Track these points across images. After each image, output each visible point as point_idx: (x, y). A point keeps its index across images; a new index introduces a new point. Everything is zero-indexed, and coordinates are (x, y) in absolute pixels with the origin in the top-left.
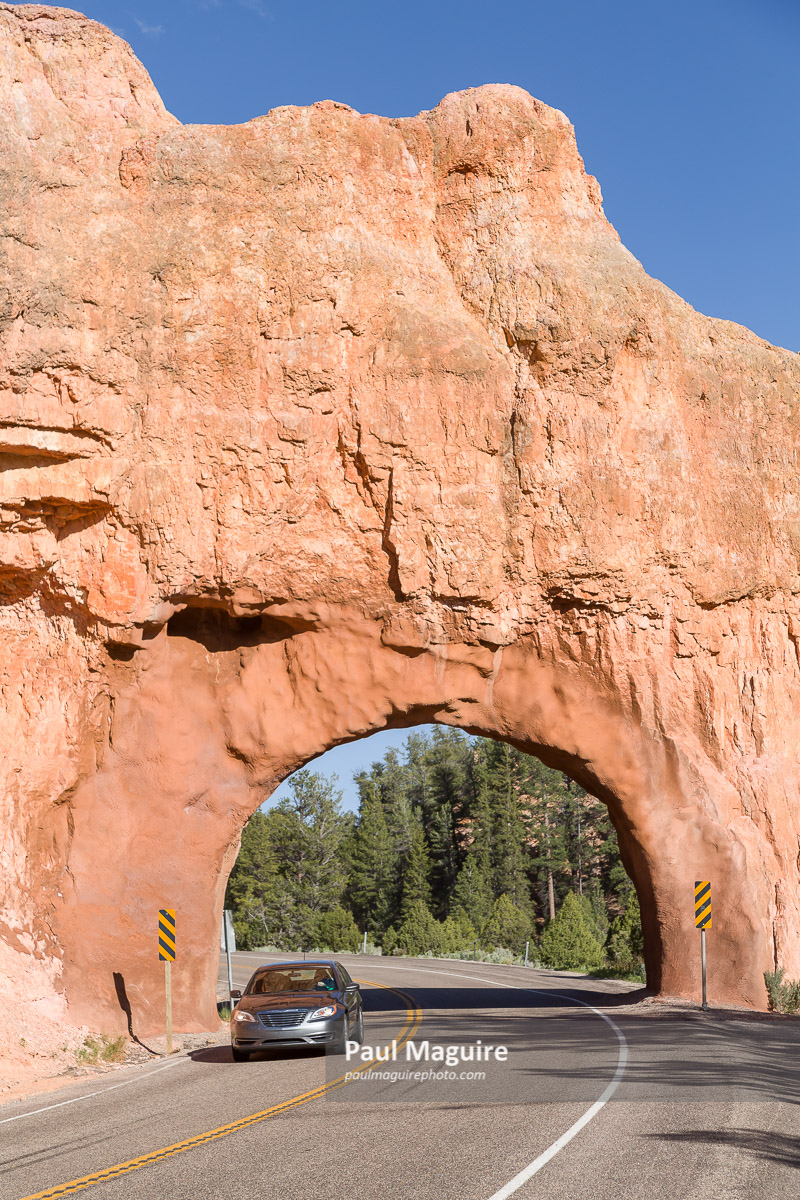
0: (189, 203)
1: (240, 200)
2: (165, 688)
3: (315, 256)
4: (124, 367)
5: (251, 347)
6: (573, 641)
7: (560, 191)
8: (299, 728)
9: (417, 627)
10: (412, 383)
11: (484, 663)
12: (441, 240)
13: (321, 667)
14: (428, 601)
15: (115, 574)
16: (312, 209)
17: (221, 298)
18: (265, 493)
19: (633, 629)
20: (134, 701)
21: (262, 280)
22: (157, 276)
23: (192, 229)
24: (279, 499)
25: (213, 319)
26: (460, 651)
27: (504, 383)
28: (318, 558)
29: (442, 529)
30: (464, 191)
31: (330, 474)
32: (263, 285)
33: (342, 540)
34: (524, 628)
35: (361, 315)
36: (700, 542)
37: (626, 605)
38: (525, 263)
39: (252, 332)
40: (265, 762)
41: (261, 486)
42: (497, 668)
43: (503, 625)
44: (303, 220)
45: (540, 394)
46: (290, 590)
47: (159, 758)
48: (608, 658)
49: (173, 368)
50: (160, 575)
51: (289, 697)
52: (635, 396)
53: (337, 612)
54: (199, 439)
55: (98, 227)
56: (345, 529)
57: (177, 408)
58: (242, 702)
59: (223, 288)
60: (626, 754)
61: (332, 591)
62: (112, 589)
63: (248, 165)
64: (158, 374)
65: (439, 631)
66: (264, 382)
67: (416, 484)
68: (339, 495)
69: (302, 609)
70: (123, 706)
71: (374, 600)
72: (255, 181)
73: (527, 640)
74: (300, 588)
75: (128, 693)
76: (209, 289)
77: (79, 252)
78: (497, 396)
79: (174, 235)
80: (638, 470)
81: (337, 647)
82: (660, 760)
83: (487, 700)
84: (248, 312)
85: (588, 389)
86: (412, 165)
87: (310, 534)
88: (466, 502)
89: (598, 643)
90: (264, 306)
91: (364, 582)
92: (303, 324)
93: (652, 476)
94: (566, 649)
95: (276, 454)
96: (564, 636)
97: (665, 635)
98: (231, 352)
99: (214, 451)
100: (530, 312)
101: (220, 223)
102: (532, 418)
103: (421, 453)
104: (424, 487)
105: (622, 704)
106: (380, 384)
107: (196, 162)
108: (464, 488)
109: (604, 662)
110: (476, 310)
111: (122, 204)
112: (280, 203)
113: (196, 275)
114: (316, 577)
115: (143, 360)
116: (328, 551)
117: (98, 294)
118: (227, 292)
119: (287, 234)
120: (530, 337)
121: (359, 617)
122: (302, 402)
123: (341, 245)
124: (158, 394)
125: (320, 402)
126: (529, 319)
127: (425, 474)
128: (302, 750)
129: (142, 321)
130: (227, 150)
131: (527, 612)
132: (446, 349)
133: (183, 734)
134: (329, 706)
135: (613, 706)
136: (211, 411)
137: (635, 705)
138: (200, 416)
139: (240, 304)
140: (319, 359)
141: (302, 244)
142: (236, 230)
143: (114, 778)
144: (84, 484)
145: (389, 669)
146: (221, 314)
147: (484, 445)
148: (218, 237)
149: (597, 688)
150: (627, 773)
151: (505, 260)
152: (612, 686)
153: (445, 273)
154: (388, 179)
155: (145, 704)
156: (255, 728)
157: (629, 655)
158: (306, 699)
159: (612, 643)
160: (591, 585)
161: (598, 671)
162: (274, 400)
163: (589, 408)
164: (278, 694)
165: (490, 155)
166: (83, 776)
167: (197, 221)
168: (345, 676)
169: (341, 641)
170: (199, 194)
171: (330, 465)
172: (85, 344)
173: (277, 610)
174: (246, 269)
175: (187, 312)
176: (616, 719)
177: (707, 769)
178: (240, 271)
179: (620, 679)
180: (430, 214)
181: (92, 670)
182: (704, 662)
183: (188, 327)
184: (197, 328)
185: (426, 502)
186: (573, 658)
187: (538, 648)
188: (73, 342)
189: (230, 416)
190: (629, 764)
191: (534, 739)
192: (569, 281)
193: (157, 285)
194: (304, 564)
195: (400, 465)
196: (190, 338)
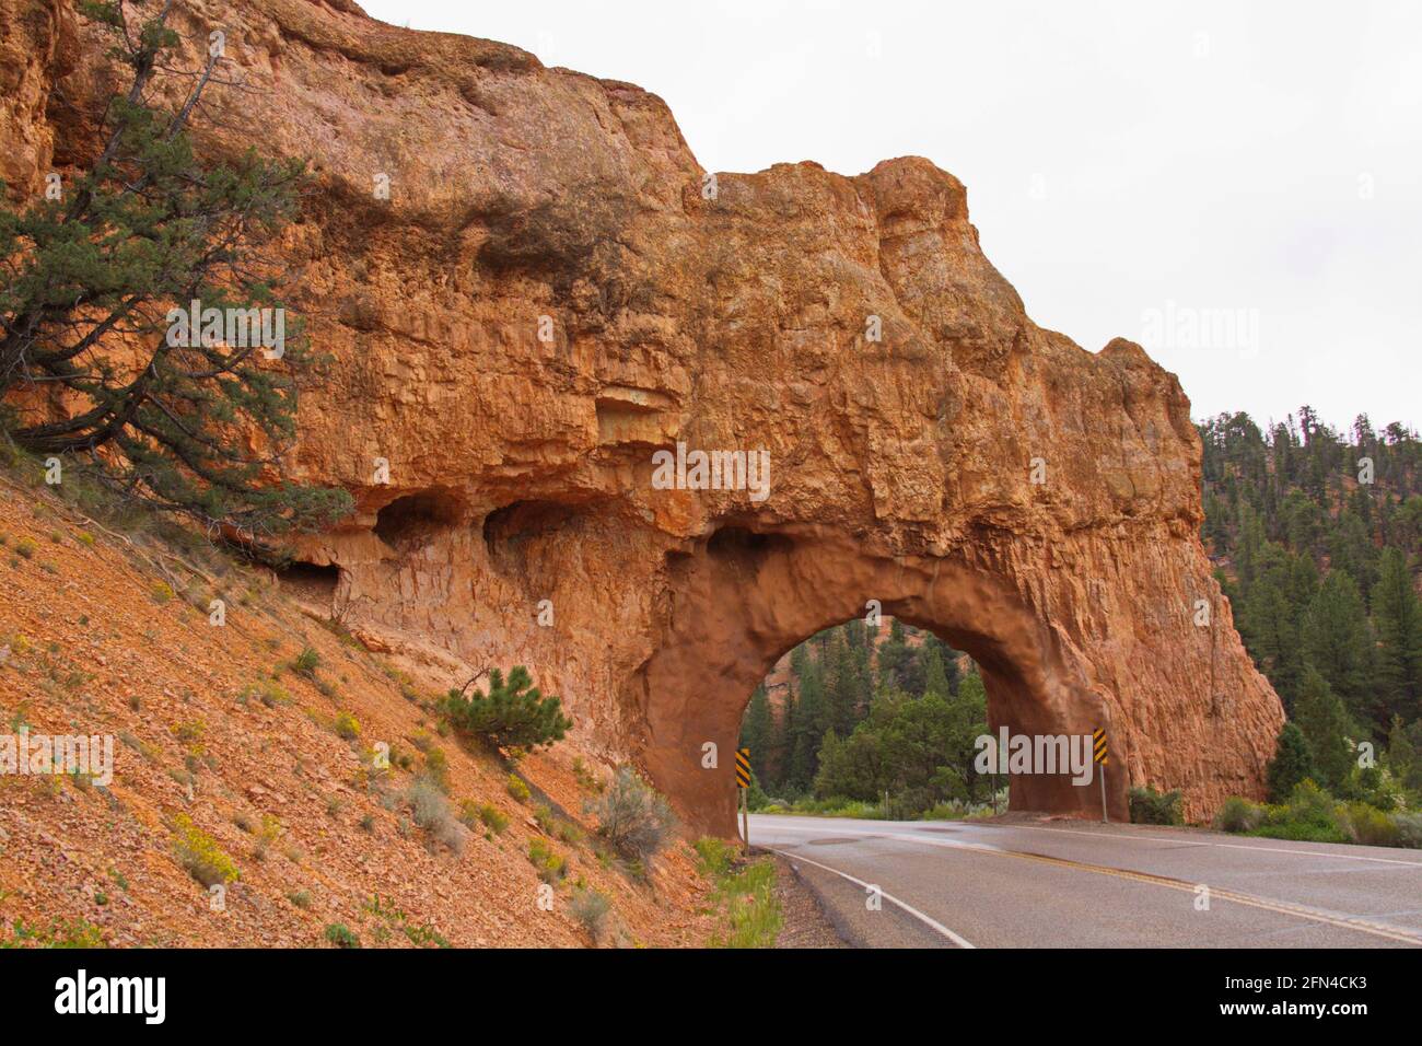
0: (730, 227)
1: (763, 227)
2: (706, 586)
3: (814, 270)
4: (688, 346)
5: (773, 335)
6: (985, 555)
7: (961, 233)
8: (799, 617)
9: (886, 543)
10: (879, 365)
11: (929, 570)
12: (883, 266)
13: (815, 572)
14: (893, 525)
15: (677, 500)
16: (811, 237)
17: (753, 298)
18: (781, 442)
19: (1025, 547)
20: (687, 596)
21: (779, 285)
22: (710, 281)
23: (733, 247)
24: (791, 447)
25: (750, 313)
26: (912, 562)
27: (936, 368)
28: (816, 491)
29: (902, 471)
30: (898, 230)
31: (821, 429)
32: (781, 289)
33: (831, 478)
34: (954, 545)
35: (847, 314)
36: (1064, 486)
37: (1022, 531)
38: (945, 283)
39: (774, 324)
40: (775, 642)
41: (778, 437)
42: (936, 574)
43: (942, 545)
44: (805, 244)
45: (962, 376)
46: (796, 514)
47: (705, 638)
48: (1012, 567)
49: (721, 348)
50: (710, 502)
51: (791, 595)
52: (1017, 379)
53: (830, 532)
54: (736, 401)
55: (674, 242)
56: (834, 470)
57: (723, 378)
58: (758, 598)
59: (755, 291)
60: (1027, 637)
61: (825, 514)
62: (675, 511)
63: (768, 203)
64: (710, 352)
65: (900, 544)
66: (781, 360)
67: (884, 439)
68: (829, 446)
69: (803, 528)
70: (680, 599)
71: (855, 523)
72: (772, 215)
73: (955, 554)
74: (804, 513)
75: (684, 589)
76: (746, 291)
77: (663, 258)
78: (932, 376)
79: (722, 251)
80: (1023, 433)
81: (827, 557)
82: (1048, 643)
83: (929, 597)
84: (772, 309)
85: (992, 374)
86: (864, 210)
87: (809, 474)
88: (918, 452)
89: (1003, 556)
90: (782, 305)
91: (847, 509)
92: (807, 319)
93: (1033, 438)
94: (982, 561)
95: (790, 414)
96: (980, 552)
97: (1042, 552)
98: (761, 337)
99: (747, 410)
100: (953, 316)
101: (751, 243)
102: (960, 393)
103: (888, 415)
104: (889, 441)
105: (1021, 600)
106: (858, 365)
107: (734, 199)
108: (916, 442)
109: (1009, 571)
110: (911, 315)
111: (688, 225)
112: (789, 231)
113: (737, 281)
114: (815, 505)
115: (701, 341)
116: (823, 486)
117: (676, 291)
118: (758, 294)
119: (796, 254)
120: (955, 335)
121: (844, 535)
122: (807, 376)
123: (831, 263)
124: (709, 367)
125: (820, 377)
126: (951, 323)
127: (890, 431)
128: (800, 633)
129: (702, 312)
130: (752, 190)
131: (957, 534)
132: (902, 341)
133: (720, 621)
134: (820, 600)
135: (1016, 603)
136: (746, 380)
137: (1030, 602)
138: (738, 384)
139: (766, 302)
140: (819, 345)
141: (805, 261)
142: (761, 250)
143: (675, 653)
144: (660, 432)
145: (865, 574)
146: (754, 309)
147: (925, 411)
148: (749, 254)
149: (1004, 590)
150: (1028, 651)
151: (932, 279)
152: (1015, 588)
153: (888, 288)
154: (851, 218)
155: (695, 598)
156: (769, 618)
157: (1023, 566)
158: (804, 594)
159: (1014, 557)
160: (1002, 516)
161: (1005, 577)
162: (788, 375)
163: (992, 388)
164: (783, 592)
165: (917, 204)
166: (656, 652)
167: (736, 241)
168: (833, 578)
169: (831, 553)
170: (736, 221)
171: (821, 424)
172: (667, 326)
173: (789, 530)
174: (768, 278)
175: (731, 307)
176: (1019, 613)
177: (1074, 649)
178: (765, 279)
179: (1020, 583)
180: (877, 245)
181: (657, 572)
182: (1066, 572)
183: (732, 318)
184: (738, 319)
185: (892, 451)
186: (986, 568)
187: (964, 560)
188: (661, 326)
189: (759, 385)
190: (1029, 645)
191: (962, 626)
192: (976, 296)
193: (710, 287)
194: (806, 495)
195: (873, 424)
196: (733, 326)
